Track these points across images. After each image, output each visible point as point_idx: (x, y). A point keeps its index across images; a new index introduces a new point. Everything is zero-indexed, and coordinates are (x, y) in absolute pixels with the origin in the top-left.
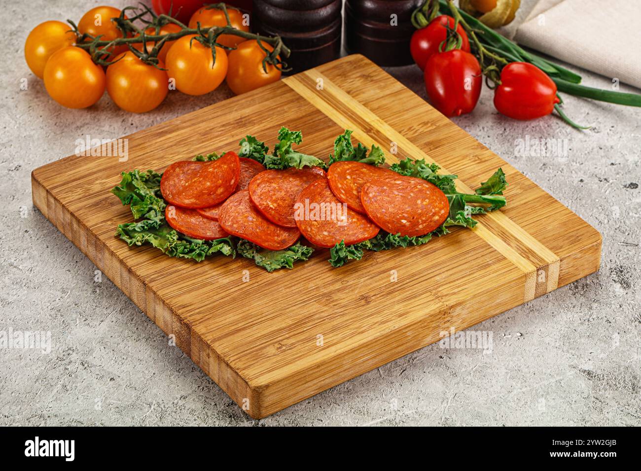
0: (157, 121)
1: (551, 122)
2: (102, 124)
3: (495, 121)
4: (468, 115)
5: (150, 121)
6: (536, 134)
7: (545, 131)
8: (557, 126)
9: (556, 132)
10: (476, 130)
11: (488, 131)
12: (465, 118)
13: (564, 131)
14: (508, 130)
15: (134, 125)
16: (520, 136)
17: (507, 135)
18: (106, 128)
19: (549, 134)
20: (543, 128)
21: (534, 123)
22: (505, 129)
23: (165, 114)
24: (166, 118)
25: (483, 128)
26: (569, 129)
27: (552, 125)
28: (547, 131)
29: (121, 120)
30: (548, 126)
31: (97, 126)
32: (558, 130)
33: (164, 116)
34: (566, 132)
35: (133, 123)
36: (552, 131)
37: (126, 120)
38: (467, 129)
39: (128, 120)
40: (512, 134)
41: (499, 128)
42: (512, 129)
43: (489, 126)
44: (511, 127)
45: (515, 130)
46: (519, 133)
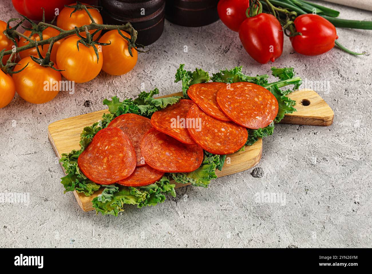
0: (58, 107)
1: (334, 53)
2: (19, 118)
3: (295, 59)
5: (53, 108)
6: (328, 65)
7: (334, 62)
8: (339, 55)
9: (341, 61)
13: (346, 59)
14: (307, 65)
16: (318, 68)
17: (310, 70)
18: (23, 121)
19: (337, 64)
20: (330, 59)
21: (323, 56)
22: (306, 65)
23: (61, 99)
26: (348, 56)
27: (336, 55)
28: (335, 61)
29: (31, 111)
30: (333, 57)
31: (15, 120)
32: (341, 59)
33: (61, 102)
34: (347, 59)
35: (41, 112)
36: (337, 60)
39: (36, 110)
41: (301, 65)
42: (310, 64)
43: (294, 65)
44: (309, 63)
45: (312, 64)
46: (317, 67)
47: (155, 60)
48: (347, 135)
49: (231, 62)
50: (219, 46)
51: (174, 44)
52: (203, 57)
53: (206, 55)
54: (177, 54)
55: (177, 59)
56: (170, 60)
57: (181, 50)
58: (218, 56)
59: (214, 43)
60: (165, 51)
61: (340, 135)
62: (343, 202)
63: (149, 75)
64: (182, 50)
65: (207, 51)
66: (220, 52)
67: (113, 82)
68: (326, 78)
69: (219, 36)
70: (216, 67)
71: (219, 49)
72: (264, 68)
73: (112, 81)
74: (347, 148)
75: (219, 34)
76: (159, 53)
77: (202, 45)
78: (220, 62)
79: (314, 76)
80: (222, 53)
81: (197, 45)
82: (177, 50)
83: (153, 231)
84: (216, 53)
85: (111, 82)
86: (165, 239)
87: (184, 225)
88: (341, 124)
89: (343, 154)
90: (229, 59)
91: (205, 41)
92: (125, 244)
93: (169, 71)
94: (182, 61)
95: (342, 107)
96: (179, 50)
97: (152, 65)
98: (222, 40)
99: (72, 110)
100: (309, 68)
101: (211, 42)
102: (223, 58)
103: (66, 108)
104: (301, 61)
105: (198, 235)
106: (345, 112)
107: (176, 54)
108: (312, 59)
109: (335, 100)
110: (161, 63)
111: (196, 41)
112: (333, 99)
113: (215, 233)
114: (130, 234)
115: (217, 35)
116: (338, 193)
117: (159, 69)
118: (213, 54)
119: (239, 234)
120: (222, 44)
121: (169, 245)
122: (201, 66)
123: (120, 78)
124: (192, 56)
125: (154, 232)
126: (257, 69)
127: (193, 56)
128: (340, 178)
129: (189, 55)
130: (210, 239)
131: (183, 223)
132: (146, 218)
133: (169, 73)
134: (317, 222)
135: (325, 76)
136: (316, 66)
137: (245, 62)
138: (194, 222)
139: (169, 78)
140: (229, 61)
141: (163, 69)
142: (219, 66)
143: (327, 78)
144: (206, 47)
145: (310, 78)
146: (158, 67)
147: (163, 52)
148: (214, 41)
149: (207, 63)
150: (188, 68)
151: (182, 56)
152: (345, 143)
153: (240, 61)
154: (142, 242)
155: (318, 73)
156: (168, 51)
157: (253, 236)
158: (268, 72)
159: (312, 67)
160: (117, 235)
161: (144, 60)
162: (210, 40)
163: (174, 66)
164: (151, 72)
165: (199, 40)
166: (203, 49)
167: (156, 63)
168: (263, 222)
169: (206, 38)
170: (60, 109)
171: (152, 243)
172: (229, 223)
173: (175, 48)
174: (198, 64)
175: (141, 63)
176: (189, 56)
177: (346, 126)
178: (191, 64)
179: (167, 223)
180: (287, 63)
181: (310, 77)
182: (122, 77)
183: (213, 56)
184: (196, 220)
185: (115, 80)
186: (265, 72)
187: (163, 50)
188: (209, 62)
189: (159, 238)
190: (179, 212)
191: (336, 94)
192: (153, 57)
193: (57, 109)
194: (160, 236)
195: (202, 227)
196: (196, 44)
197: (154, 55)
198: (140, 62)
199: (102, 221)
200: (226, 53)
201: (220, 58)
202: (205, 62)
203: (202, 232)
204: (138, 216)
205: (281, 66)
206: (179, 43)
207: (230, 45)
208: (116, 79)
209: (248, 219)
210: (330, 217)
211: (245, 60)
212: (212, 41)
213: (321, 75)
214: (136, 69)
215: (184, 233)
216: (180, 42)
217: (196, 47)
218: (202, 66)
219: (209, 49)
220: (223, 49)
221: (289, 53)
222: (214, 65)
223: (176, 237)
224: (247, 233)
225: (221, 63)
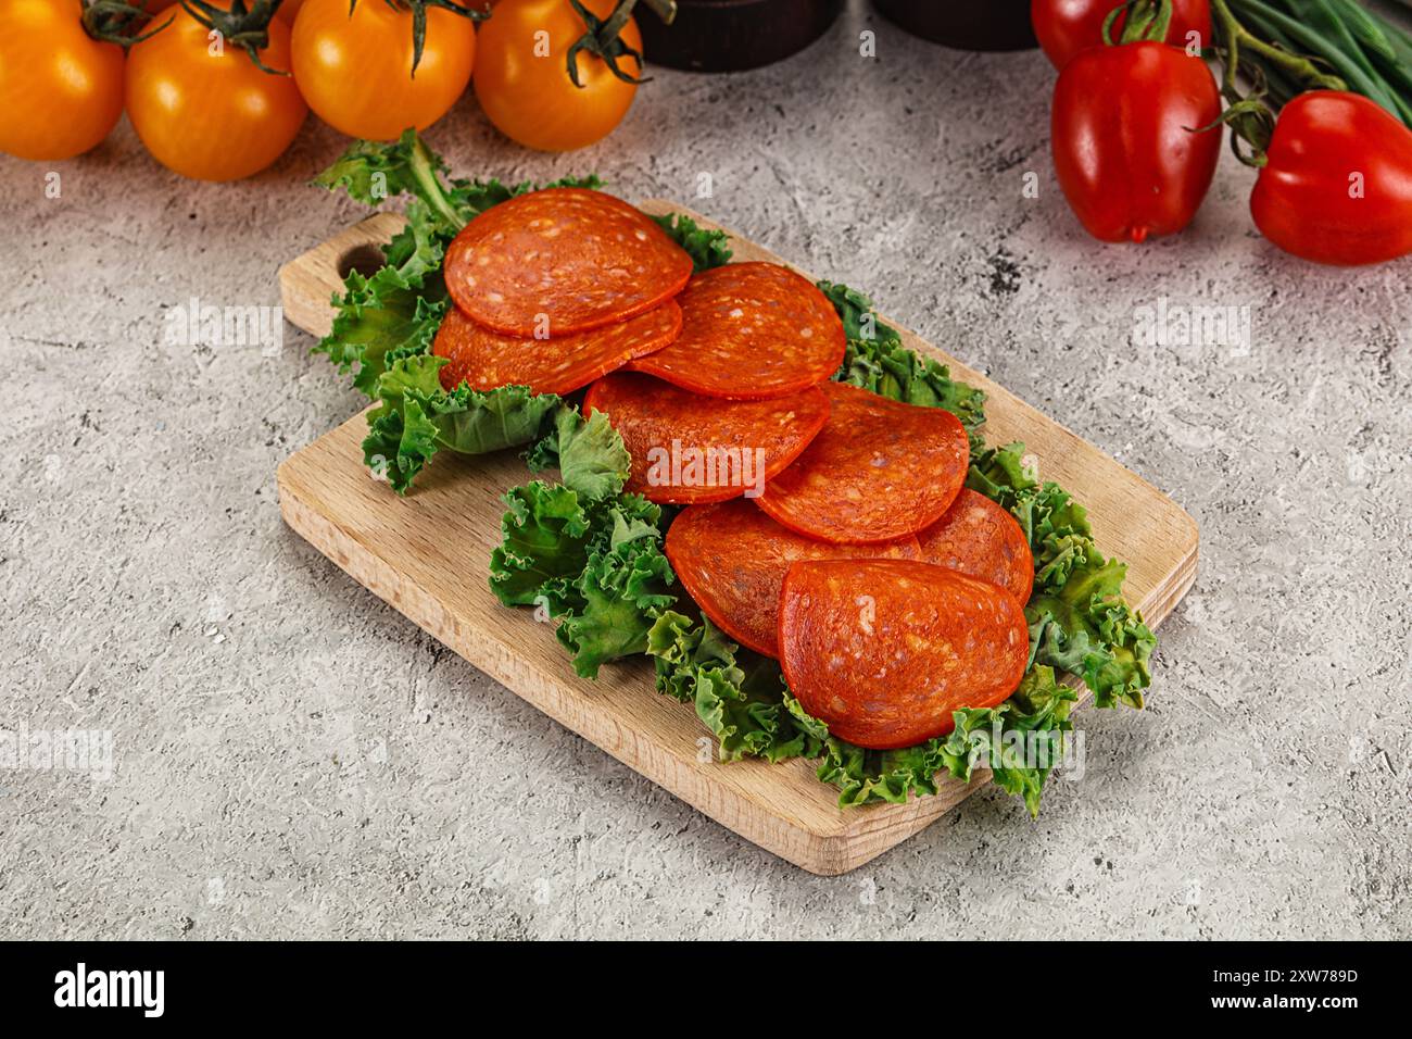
0: (266, 207)
2: (109, 213)
4: (1173, 238)
5: (246, 209)
6: (1364, 317)
7: (1395, 308)
10: (1186, 292)
11: (1222, 294)
12: (1165, 244)
14: (1282, 295)
15: (198, 219)
16: (1315, 317)
17: (1277, 315)
18: (117, 226)
20: (1390, 294)
22: (1275, 293)
23: (294, 186)
24: (293, 198)
25: (1210, 285)
29: (166, 200)
31: (93, 215)
33: (290, 194)
35: (198, 212)
37: (180, 202)
38: (1162, 286)
39: (185, 201)
40: (1291, 311)
41: (1256, 288)
42: (1297, 292)
43: (1230, 280)
44: (1293, 288)
45: (1303, 296)
46: (1315, 308)
47: (719, 132)
48: (1250, 598)
49: (997, 207)
50: (996, 137)
51: (832, 91)
52: (903, 164)
53: (920, 159)
54: (818, 128)
55: (799, 146)
56: (776, 144)
57: (841, 117)
58: (962, 175)
59: (984, 124)
60: (779, 109)
61: (1221, 593)
62: (1052, 844)
63: (660, 180)
64: (843, 121)
65: (935, 146)
66: (980, 160)
67: (517, 172)
68: (1321, 360)
69: (1023, 102)
70: (930, 212)
71: (987, 151)
72: (1108, 261)
73: (514, 169)
74: (1217, 648)
75: (1025, 96)
76: (751, 110)
77: (933, 119)
78: (954, 198)
79: (1279, 344)
80: (989, 165)
81: (913, 116)
82: (825, 115)
83: (284, 735)
84: (963, 161)
85: (507, 171)
86: (307, 775)
87: (408, 749)
88: (1258, 549)
89: (1182, 665)
90: (998, 197)
91: (954, 110)
92: (159, 749)
93: (743, 185)
94: (813, 160)
95: (1306, 489)
96: (834, 116)
97: (695, 147)
98: (1020, 118)
99: (306, 232)
100: (1280, 305)
101: (975, 116)
102: (977, 185)
103: (291, 221)
104: (1266, 273)
105: (433, 801)
106: (1304, 510)
107: (813, 127)
108: (1317, 278)
109: (1297, 455)
110: (734, 145)
111: (920, 102)
112: (1292, 448)
113: (498, 811)
114: (197, 721)
115: (1016, 98)
116: (1057, 806)
117: (712, 166)
118: (950, 162)
119: (583, 840)
120: (1009, 134)
121: (306, 801)
122: (872, 195)
123: (550, 163)
124: (865, 152)
125: (285, 740)
126: (1078, 256)
127: (871, 150)
128: (1105, 752)
129: (855, 144)
130: (462, 826)
131: (410, 738)
132: (294, 681)
133: (738, 188)
134: (900, 889)
135: (1319, 353)
136: (1311, 307)
137: (1049, 222)
138: (449, 747)
139: (725, 211)
140: (992, 203)
141: (724, 170)
142: (942, 213)
143: (1324, 362)
144: (942, 129)
145: (1258, 345)
146: (712, 157)
147: (770, 110)
148: (988, 116)
149: (904, 188)
150: (819, 189)
151: (829, 141)
152: (1221, 627)
153: (1030, 215)
154: (218, 763)
155: (1300, 334)
156: (792, 110)
157: (626, 866)
158: (1110, 280)
159: (1295, 307)
160: (154, 711)
161: (683, 119)
162: (974, 109)
163: (773, 168)
164: (674, 170)
165: (934, 99)
166: (924, 134)
167: (717, 142)
168: (699, 825)
169: (965, 97)
170: (266, 220)
171: (250, 777)
172: (572, 790)
173: (822, 106)
174: (865, 186)
175: (662, 127)
176: (855, 149)
177: (1271, 566)
178: (840, 177)
179: (350, 723)
180: (1212, 267)
181: (1261, 339)
182: (559, 162)
183: (945, 170)
184: (463, 745)
185: (526, 166)
186: (1098, 276)
187: (775, 102)
188: (912, 186)
189: (289, 763)
190: (420, 699)
191: (1316, 432)
192: (722, 117)
193: (259, 216)
194: (295, 759)
195: (465, 776)
196: (909, 111)
197: (730, 113)
198: (659, 124)
199: (137, 643)
200: (1001, 170)
201: (963, 185)
202: (898, 185)
203: (452, 793)
204: (272, 666)
205: (1175, 273)
206: (853, 93)
207: (1038, 143)
208: (536, 164)
209: (651, 796)
210: (963, 884)
211: (1055, 216)
212: (980, 114)
213: (1309, 347)
214: (629, 147)
215: (385, 778)
216: (857, 90)
217: (903, 120)
218: (878, 196)
219: (946, 141)
220: (1000, 154)
221: (1246, 231)
222: (926, 204)
223: (349, 781)
224: (611, 848)
225: (957, 202)
